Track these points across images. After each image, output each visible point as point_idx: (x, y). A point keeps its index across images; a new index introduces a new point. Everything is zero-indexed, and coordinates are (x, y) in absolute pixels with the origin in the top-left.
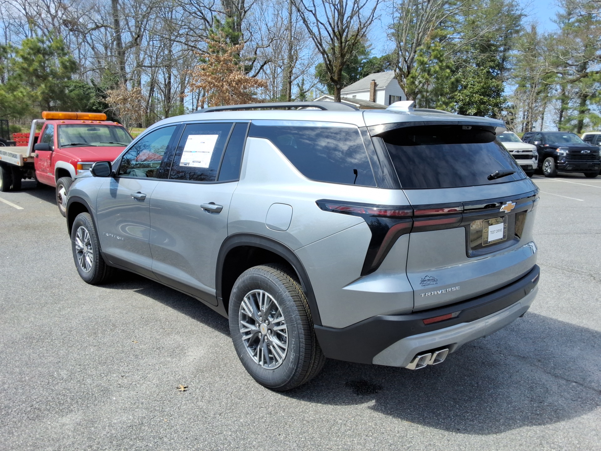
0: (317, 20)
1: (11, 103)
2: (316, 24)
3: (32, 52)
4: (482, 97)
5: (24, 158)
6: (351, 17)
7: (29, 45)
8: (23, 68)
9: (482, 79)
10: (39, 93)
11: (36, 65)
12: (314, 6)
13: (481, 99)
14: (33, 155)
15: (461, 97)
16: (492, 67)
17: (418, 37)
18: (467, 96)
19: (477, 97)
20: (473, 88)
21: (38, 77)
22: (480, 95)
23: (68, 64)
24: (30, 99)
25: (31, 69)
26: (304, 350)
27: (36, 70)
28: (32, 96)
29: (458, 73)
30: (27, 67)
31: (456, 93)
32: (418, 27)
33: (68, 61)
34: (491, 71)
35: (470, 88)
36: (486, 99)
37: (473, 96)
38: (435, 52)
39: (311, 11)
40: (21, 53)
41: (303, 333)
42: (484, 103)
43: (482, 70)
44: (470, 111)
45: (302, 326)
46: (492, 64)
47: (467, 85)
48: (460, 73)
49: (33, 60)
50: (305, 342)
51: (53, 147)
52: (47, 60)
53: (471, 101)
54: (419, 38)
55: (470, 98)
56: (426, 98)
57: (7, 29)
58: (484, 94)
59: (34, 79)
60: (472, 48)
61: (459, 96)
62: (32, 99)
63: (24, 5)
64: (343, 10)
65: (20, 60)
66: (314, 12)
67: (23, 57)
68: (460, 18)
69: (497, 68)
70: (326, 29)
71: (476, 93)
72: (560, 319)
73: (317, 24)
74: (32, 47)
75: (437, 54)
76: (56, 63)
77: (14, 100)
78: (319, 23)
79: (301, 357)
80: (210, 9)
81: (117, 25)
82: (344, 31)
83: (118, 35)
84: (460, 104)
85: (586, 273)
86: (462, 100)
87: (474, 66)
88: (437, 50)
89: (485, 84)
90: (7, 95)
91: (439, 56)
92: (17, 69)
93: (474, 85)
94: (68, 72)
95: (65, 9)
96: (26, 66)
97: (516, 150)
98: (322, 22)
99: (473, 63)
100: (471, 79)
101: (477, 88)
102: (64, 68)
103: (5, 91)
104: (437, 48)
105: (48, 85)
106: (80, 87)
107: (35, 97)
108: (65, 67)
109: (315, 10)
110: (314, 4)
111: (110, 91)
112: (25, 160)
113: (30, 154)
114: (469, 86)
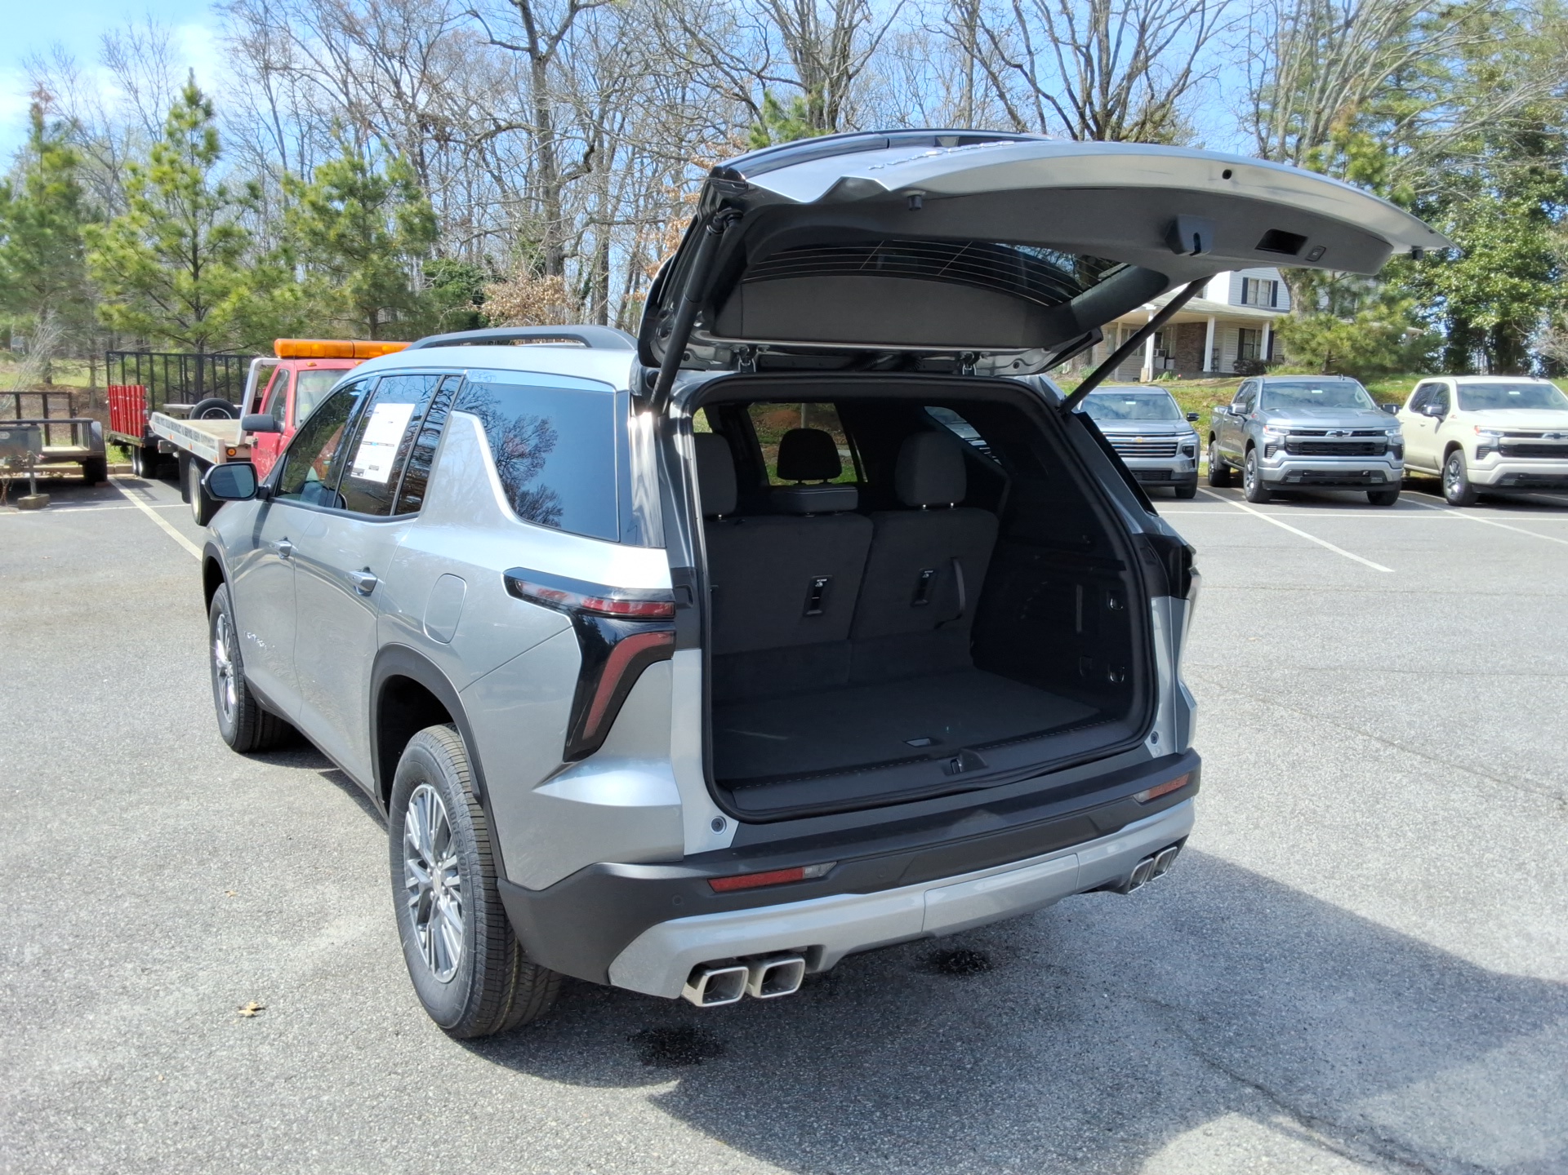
0: (1038, 91)
1: (267, 316)
2: (1032, 100)
3: (335, 192)
4: (1516, 280)
5: (228, 449)
6: (1130, 77)
7: (329, 178)
8: (314, 233)
9: (1517, 231)
10: (348, 292)
11: (343, 224)
12: (1030, 52)
13: (1514, 287)
14: (249, 440)
15: (1454, 282)
16: (1543, 198)
17: (1318, 120)
18: (1472, 278)
19: (1500, 282)
20: (1488, 256)
21: (349, 252)
22: (1511, 275)
23: (416, 221)
24: (328, 305)
25: (332, 235)
26: (485, 939)
27: (342, 236)
28: (335, 299)
29: (1446, 215)
30: (323, 229)
31: (1439, 270)
32: (1317, 95)
33: (416, 215)
34: (1545, 207)
35: (1481, 255)
36: (1526, 286)
37: (1488, 278)
38: (1359, 162)
39: (1020, 67)
40: (312, 197)
41: (483, 897)
42: (1521, 298)
43: (1518, 205)
44: (1479, 320)
45: (481, 880)
46: (1546, 188)
47: (1473, 247)
48: (1451, 215)
49: (338, 214)
50: (488, 919)
51: (283, 424)
52: (371, 212)
53: (1483, 290)
54: (1322, 124)
55: (1479, 284)
56: (1332, 284)
57: (306, 140)
58: (1521, 272)
59: (339, 259)
60: (1487, 145)
61: (1448, 278)
62: (334, 304)
63: (345, 83)
64: (1108, 59)
65: (308, 214)
66: (1027, 69)
67: (314, 205)
68: (1455, 66)
69: (1561, 199)
70: (1059, 110)
71: (1498, 269)
72: (1363, 912)
73: (1037, 97)
74: (337, 182)
75: (1363, 165)
76: (390, 221)
77: (275, 310)
78: (1040, 96)
79: (479, 956)
80: (759, 76)
81: (542, 125)
82: (1109, 114)
83: (545, 148)
84: (1452, 299)
85: (1549, 787)
86: (1458, 290)
87: (1494, 194)
88: (1365, 155)
89: (1525, 243)
90: (255, 298)
91: (1369, 171)
92: (301, 235)
93: (1492, 248)
94: (415, 239)
95: (436, 88)
96: (320, 226)
97: (1551, 432)
98: (1047, 93)
99: (1490, 187)
100: (1483, 230)
101: (1501, 254)
102: (407, 230)
103: (250, 288)
104: (1365, 150)
105: (371, 271)
106: (461, 274)
107: (340, 299)
108: (410, 229)
109: (1032, 63)
110: (1028, 47)
111: (491, 286)
112: (231, 452)
113: (242, 439)
114: (1478, 250)
